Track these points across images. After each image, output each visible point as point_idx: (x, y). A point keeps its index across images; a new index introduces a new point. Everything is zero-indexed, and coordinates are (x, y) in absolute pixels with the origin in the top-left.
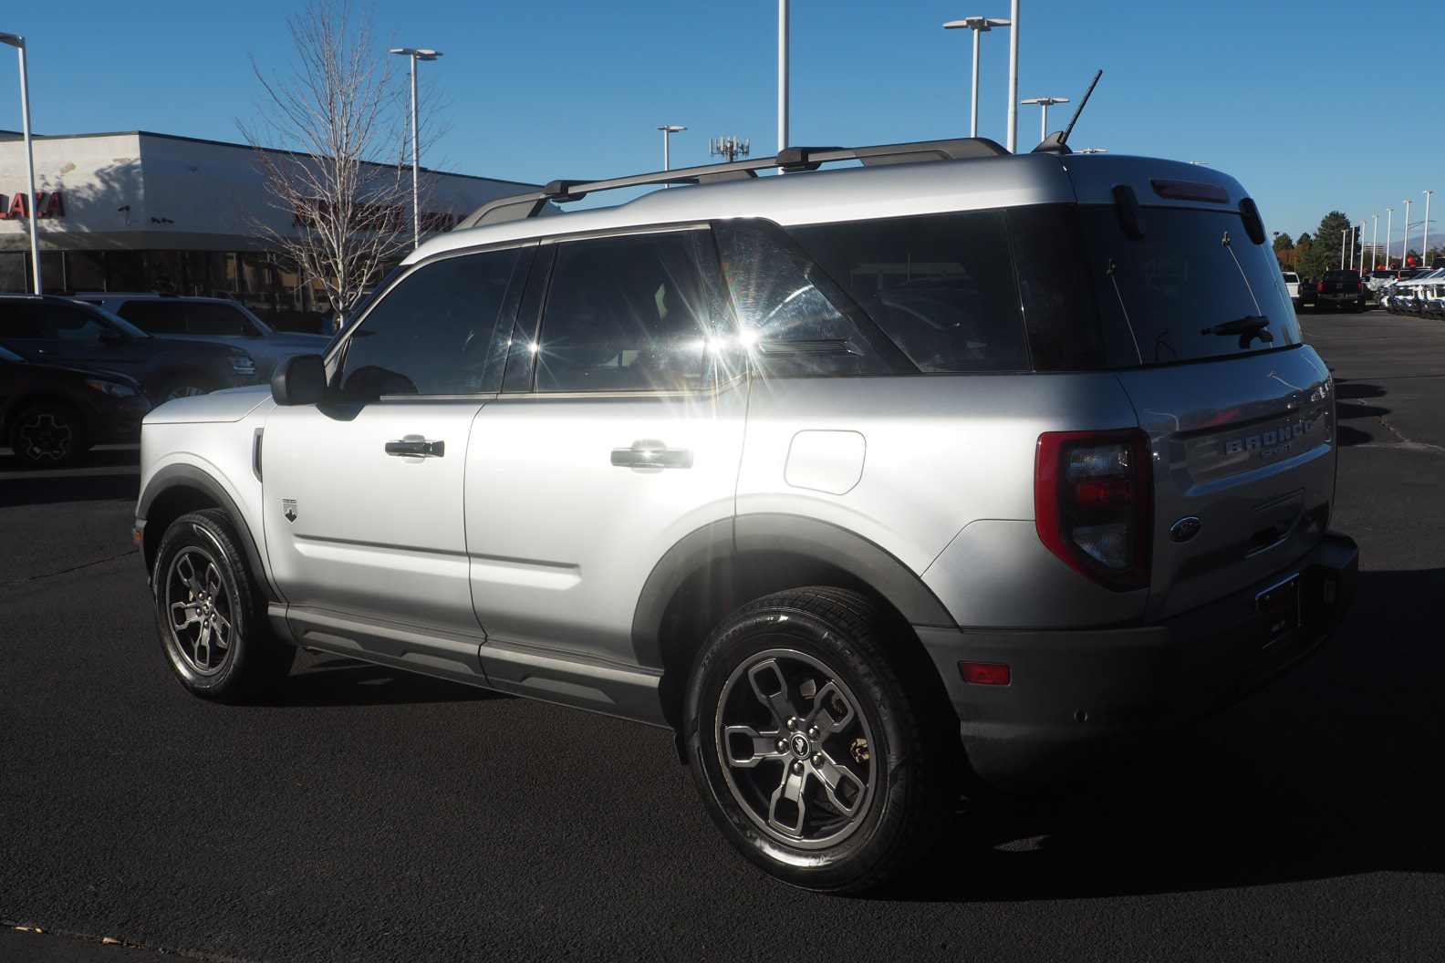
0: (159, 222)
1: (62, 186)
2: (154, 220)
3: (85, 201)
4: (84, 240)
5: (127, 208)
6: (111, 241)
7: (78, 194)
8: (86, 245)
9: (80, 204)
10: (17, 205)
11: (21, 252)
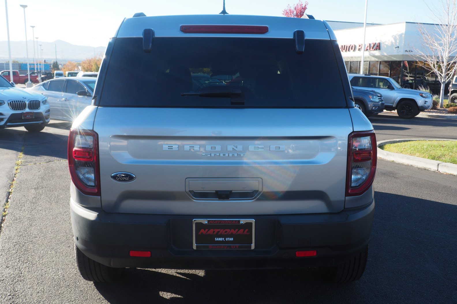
0: (407, 51)
1: (381, 41)
2: (406, 51)
3: (387, 45)
4: (385, 58)
5: (398, 47)
6: (393, 58)
7: (385, 43)
8: (386, 59)
9: (385, 47)
10: (368, 47)
11: (368, 61)
